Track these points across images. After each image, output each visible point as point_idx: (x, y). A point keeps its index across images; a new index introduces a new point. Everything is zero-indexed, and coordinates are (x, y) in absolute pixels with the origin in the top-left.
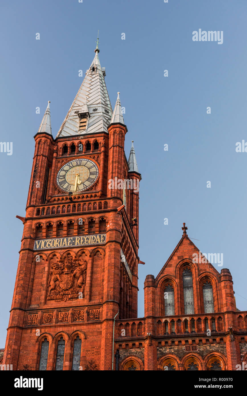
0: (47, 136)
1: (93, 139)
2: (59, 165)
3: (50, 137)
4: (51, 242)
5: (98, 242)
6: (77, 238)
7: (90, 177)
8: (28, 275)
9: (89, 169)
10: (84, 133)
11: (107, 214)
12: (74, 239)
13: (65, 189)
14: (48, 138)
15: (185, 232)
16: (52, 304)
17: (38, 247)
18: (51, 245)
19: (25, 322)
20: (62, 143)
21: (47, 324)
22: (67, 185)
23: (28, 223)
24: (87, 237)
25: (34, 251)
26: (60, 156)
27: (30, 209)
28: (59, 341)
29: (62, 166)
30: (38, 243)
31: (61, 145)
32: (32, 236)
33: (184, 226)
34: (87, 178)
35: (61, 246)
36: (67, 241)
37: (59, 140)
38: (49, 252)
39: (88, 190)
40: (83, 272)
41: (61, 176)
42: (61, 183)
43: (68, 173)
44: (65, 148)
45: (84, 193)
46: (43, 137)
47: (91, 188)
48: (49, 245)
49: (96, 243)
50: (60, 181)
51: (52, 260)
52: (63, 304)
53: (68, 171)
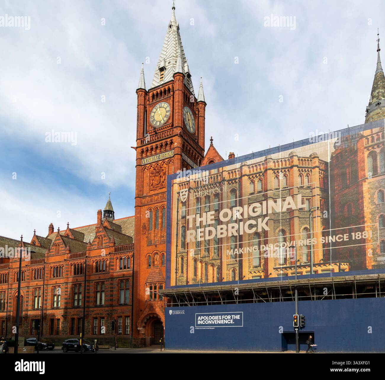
0: (142, 90)
1: (167, 86)
2: (151, 108)
3: (144, 91)
4: (149, 159)
5: (170, 155)
6: (160, 154)
7: (167, 114)
8: (141, 180)
9: (166, 109)
10: (162, 83)
11: (174, 138)
12: (159, 156)
13: (154, 125)
14: (143, 92)
15: (212, 143)
16: (152, 193)
17: (144, 163)
18: (149, 161)
19: (141, 203)
20: (151, 93)
21: (151, 203)
22: (155, 121)
23: (138, 149)
24: (165, 153)
25: (142, 166)
26: (151, 103)
27: (138, 141)
28: (156, 210)
29: (152, 109)
30: (144, 160)
31: (151, 94)
32: (140, 157)
33: (212, 138)
34: (164, 115)
35: (154, 161)
36: (156, 157)
37: (150, 91)
38: (149, 165)
39: (165, 123)
40: (165, 174)
41: (152, 116)
42: (152, 121)
43: (156, 114)
44: (153, 96)
45: (163, 126)
46: (140, 91)
47: (167, 121)
48: (148, 161)
49: (169, 157)
50: (152, 119)
51: (150, 169)
52: (156, 192)
53: (155, 112)
